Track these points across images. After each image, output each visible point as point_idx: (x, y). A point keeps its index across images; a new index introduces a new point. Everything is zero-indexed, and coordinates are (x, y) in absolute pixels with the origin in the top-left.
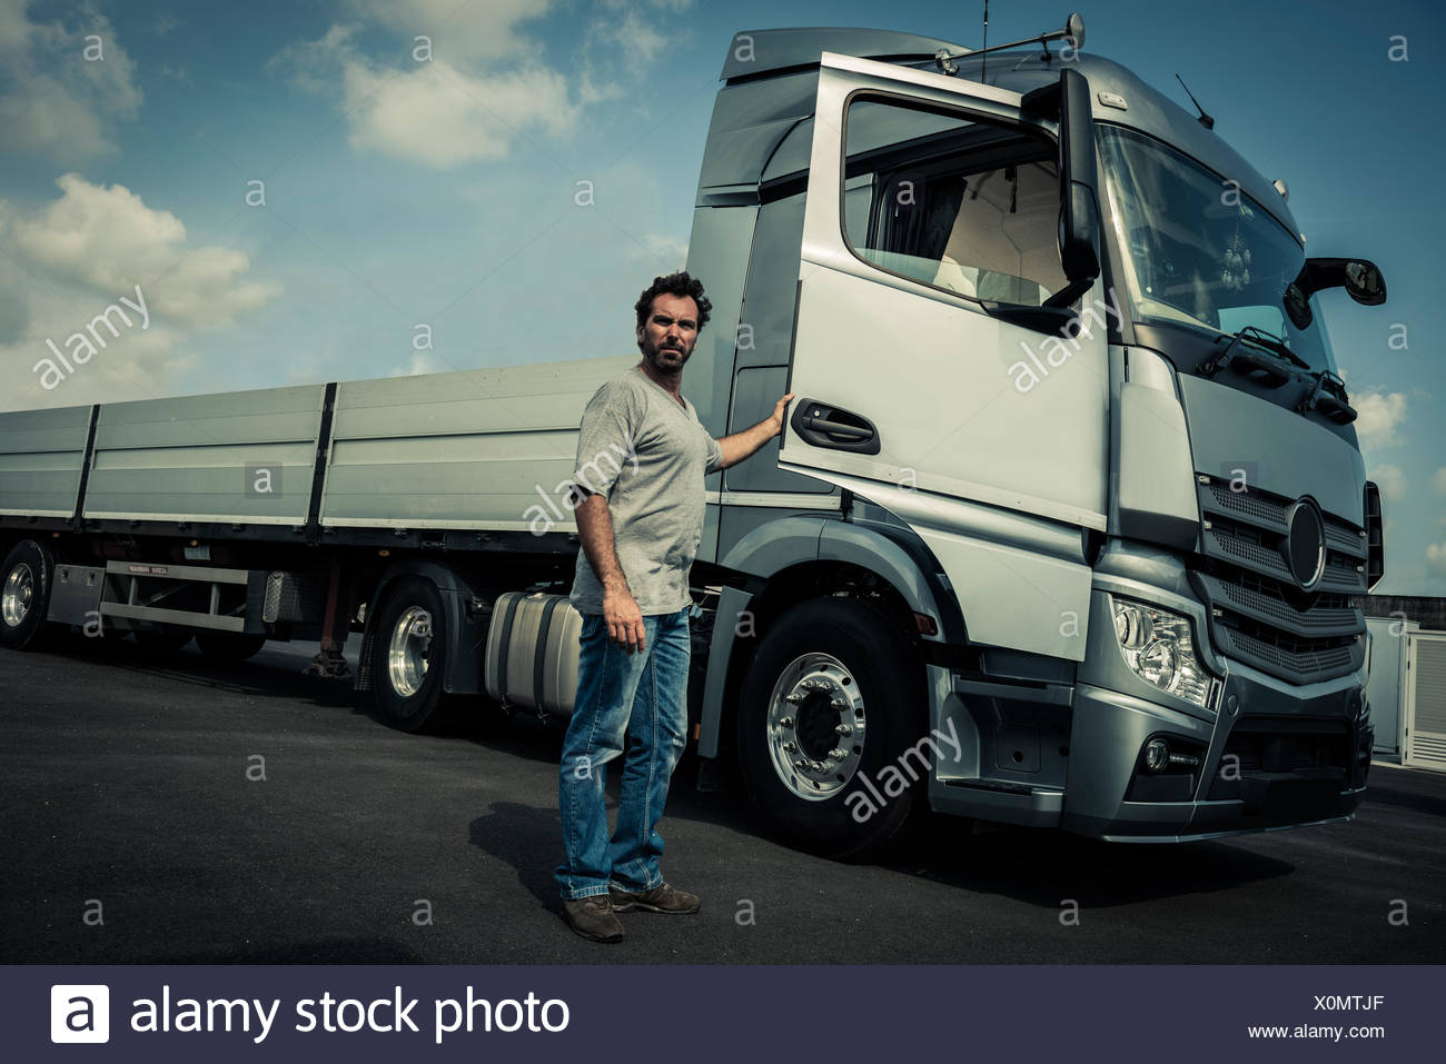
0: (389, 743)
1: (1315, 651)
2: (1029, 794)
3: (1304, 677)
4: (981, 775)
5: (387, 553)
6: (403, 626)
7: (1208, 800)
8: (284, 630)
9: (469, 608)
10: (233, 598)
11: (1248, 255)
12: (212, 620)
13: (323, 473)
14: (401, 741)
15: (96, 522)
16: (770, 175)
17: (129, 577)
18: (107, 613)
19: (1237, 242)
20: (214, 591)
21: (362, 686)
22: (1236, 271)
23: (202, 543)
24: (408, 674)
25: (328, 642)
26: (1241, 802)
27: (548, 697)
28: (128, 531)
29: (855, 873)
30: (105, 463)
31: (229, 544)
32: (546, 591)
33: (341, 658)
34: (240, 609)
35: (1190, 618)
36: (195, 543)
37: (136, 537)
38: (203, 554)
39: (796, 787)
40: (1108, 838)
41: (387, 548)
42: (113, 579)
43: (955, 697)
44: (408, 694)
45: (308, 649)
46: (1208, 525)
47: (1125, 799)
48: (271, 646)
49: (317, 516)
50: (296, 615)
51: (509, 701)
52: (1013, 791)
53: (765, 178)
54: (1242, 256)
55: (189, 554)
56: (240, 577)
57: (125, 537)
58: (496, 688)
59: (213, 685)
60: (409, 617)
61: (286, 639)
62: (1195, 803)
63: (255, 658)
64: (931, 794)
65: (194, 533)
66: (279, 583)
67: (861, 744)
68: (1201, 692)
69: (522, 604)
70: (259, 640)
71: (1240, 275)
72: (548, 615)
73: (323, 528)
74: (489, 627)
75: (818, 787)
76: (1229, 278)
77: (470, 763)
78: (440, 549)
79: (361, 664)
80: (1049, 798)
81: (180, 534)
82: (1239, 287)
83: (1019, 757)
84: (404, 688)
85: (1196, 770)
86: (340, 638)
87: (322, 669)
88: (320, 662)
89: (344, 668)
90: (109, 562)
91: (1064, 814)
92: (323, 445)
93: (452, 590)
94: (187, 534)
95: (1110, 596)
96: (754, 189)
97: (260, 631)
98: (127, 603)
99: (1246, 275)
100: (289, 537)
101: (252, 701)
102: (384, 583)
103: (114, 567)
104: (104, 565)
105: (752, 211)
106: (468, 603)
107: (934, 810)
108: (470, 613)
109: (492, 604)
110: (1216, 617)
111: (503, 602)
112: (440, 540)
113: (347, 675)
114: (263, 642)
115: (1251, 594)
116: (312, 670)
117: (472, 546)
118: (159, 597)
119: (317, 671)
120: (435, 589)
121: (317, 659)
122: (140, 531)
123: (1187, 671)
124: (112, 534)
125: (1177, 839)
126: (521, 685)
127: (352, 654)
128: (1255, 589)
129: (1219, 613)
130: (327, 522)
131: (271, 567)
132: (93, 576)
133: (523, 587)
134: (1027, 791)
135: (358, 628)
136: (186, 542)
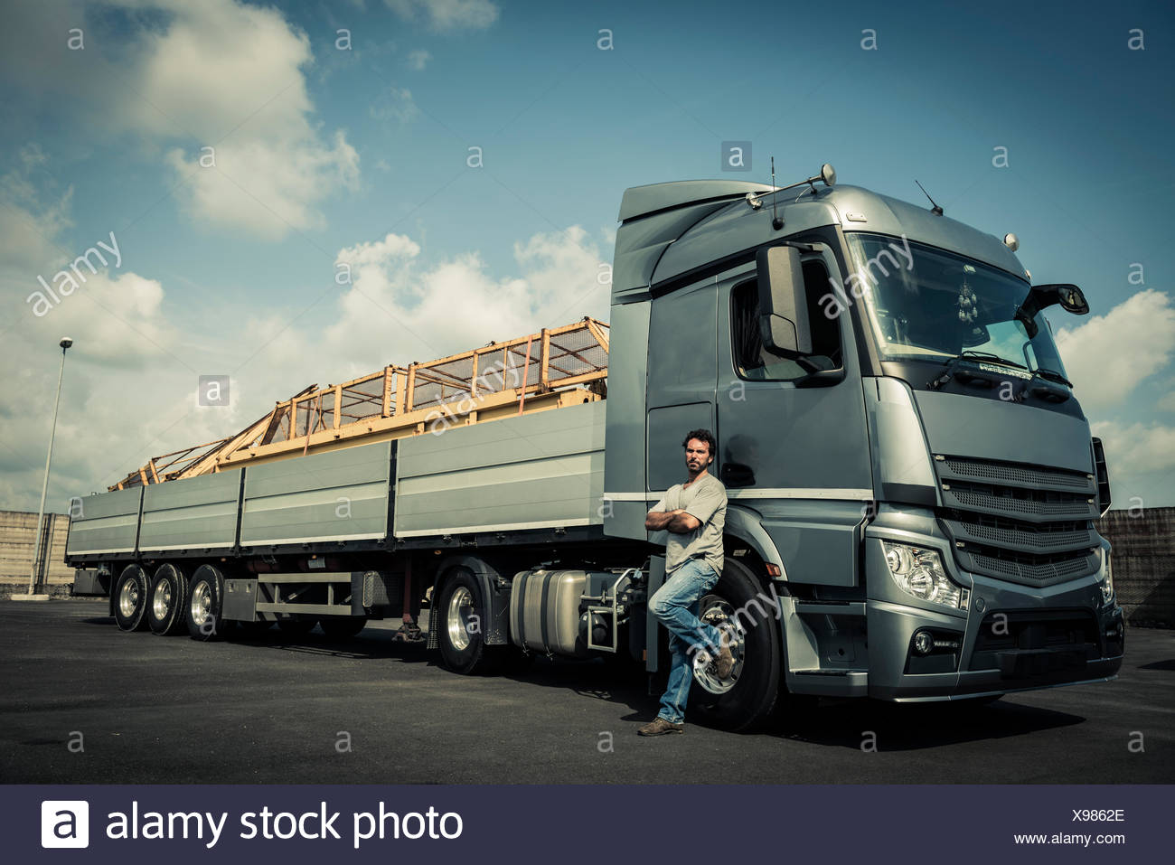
0: (451, 682)
1: (1053, 562)
2: (845, 675)
3: (1043, 582)
4: (821, 667)
5: (440, 552)
6: (455, 601)
7: (969, 670)
8: (378, 612)
9: (496, 585)
10: (342, 592)
11: (974, 298)
12: (330, 609)
13: (394, 501)
14: (460, 680)
15: (249, 548)
16: (657, 279)
17: (274, 585)
18: (260, 610)
19: (966, 290)
20: (330, 589)
21: (432, 645)
22: (967, 309)
23: (319, 556)
24: (461, 635)
25: (408, 617)
26: (998, 670)
27: (551, 641)
28: (270, 552)
29: (748, 739)
30: (250, 508)
31: (338, 556)
32: (547, 568)
33: (417, 627)
34: (347, 600)
35: (938, 550)
36: (314, 557)
37: (276, 556)
38: (321, 564)
39: (709, 687)
40: (898, 700)
41: (439, 549)
42: (262, 585)
43: (796, 616)
44: (462, 648)
45: (393, 624)
46: (945, 487)
47: (906, 672)
48: (371, 625)
49: (392, 531)
50: (385, 600)
51: (527, 647)
52: (836, 675)
53: (654, 282)
54: (970, 299)
55: (311, 565)
56: (346, 577)
57: (268, 557)
58: (518, 637)
59: (334, 654)
60: (459, 594)
61: (380, 618)
62: (959, 673)
63: (361, 634)
64: (787, 681)
65: (314, 550)
66: (372, 579)
67: (742, 653)
68: (955, 598)
69: (530, 578)
70: (363, 620)
71: (971, 312)
72: (546, 585)
73: (397, 539)
74: (510, 598)
75: (721, 685)
76: (963, 315)
77: (505, 691)
78: (473, 547)
79: (430, 631)
80: (859, 678)
81: (304, 552)
82: (971, 320)
83: (841, 652)
84: (459, 644)
85: (957, 651)
86: (415, 615)
87: (405, 636)
88: (403, 632)
89: (419, 634)
90: (260, 575)
91: (870, 686)
92: (392, 482)
93: (485, 573)
94: (309, 551)
95: (881, 541)
96: (647, 290)
97: (362, 613)
98: (273, 602)
99: (975, 311)
100: (375, 548)
101: (361, 662)
102: (440, 573)
103: (263, 578)
104: (257, 578)
105: (647, 304)
106: (496, 582)
107: (791, 692)
108: (497, 589)
109: (510, 580)
110: (960, 548)
111: (518, 578)
112: (473, 541)
113: (422, 639)
114: (365, 622)
115: (990, 529)
116: (398, 637)
117: (495, 543)
118: (293, 596)
119: (402, 638)
120: (473, 574)
121: (401, 630)
122: (278, 552)
123: (944, 586)
124: (260, 556)
125: (949, 698)
126: (533, 635)
127: (424, 626)
128: (993, 526)
129: (963, 545)
130: (399, 534)
131: (366, 568)
132: (250, 586)
133: (530, 566)
134: (843, 675)
135: (426, 606)
136: (309, 557)
